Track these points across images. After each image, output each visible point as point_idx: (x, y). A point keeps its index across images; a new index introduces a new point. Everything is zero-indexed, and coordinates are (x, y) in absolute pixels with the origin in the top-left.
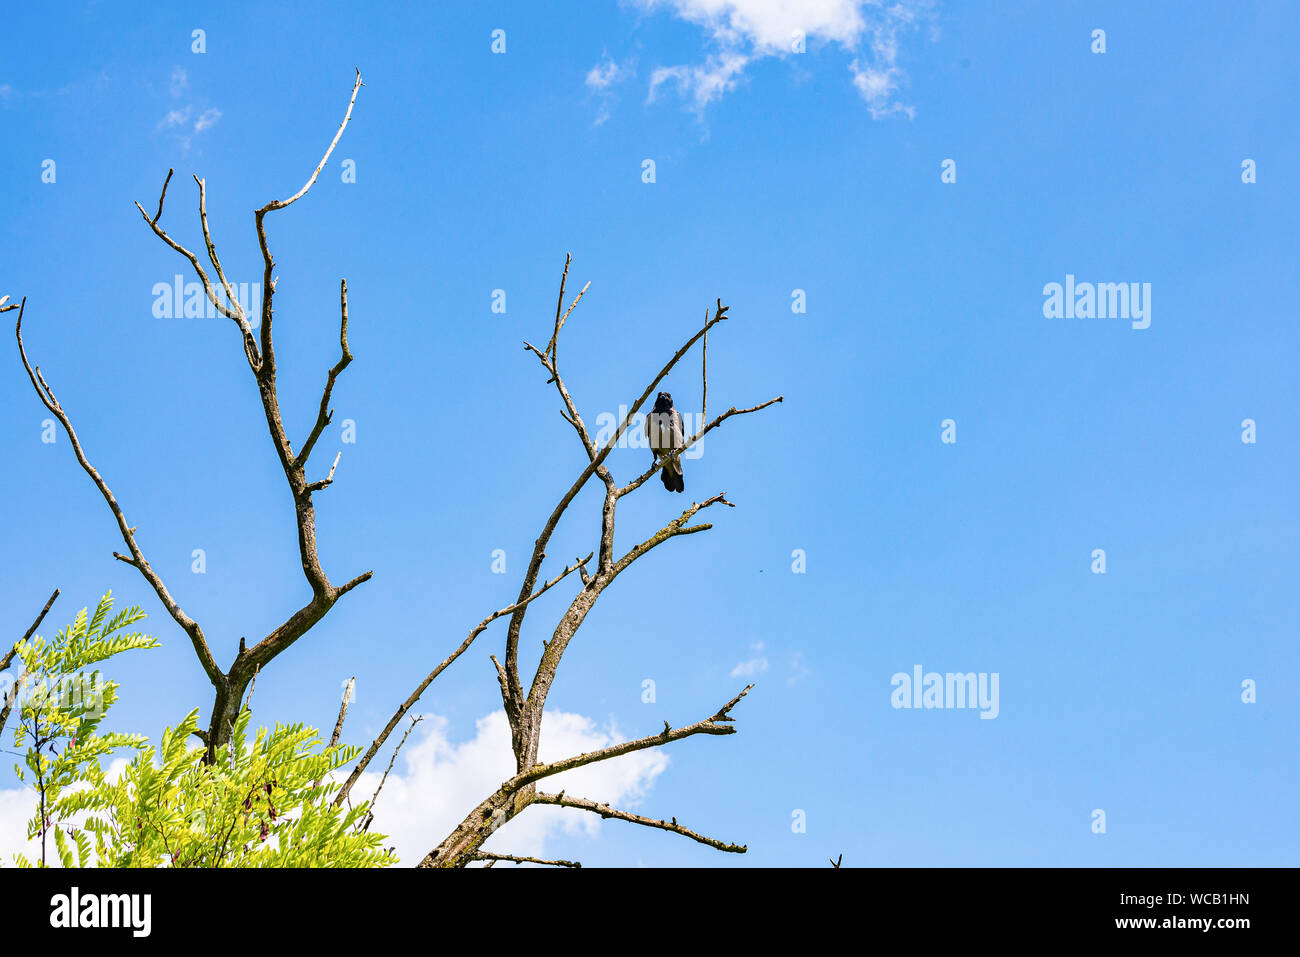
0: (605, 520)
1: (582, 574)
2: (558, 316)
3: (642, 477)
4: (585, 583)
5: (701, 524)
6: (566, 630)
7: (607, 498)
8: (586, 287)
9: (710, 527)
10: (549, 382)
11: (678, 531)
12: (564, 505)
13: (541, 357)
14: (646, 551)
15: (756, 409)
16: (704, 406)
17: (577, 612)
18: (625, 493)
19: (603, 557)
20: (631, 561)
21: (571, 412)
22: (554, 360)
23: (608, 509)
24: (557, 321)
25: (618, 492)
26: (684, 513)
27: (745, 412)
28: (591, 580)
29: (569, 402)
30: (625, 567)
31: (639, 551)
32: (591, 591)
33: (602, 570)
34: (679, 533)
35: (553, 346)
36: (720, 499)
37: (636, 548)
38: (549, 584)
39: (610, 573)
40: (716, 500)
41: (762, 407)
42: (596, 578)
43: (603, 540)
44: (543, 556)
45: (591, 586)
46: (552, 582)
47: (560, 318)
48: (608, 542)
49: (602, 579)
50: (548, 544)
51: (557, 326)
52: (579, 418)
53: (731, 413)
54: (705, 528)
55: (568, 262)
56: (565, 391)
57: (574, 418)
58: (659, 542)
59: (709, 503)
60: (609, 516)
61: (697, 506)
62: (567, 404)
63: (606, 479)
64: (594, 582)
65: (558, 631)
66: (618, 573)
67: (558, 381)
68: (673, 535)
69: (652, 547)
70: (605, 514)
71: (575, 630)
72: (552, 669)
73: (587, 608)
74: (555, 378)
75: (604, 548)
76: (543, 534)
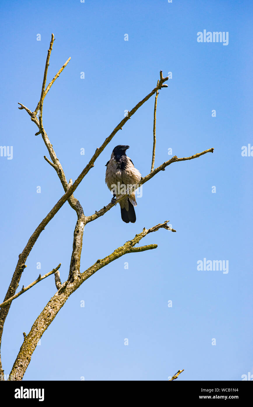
0: (75, 240)
1: (56, 281)
2: (44, 83)
3: (105, 208)
4: (58, 288)
5: (149, 244)
6: (41, 324)
7: (77, 223)
8: (67, 62)
9: (156, 247)
10: (37, 134)
11: (131, 249)
12: (41, 228)
13: (31, 115)
14: (106, 264)
15: (193, 157)
16: (153, 155)
17: (50, 310)
18: (91, 220)
19: (73, 268)
20: (94, 272)
21: (52, 158)
22: (40, 118)
23: (78, 232)
24: (43, 87)
25: (86, 219)
26: (136, 236)
27: (184, 159)
28: (62, 286)
29: (51, 150)
30: (89, 276)
31: (100, 264)
32: (62, 295)
33: (71, 278)
34: (132, 251)
35: (40, 107)
36: (165, 226)
37: (98, 262)
38: (25, 288)
39: (77, 280)
40: (161, 226)
41: (198, 156)
42: (66, 284)
43: (73, 255)
44: (24, 267)
45: (62, 291)
46: (28, 287)
47: (46, 85)
48: (77, 257)
49: (71, 285)
50: (28, 258)
51: (43, 92)
52: (58, 162)
53: (174, 160)
54: (151, 248)
55: (52, 41)
56: (48, 142)
57: (54, 162)
58: (116, 257)
59: (156, 229)
60: (78, 237)
61: (147, 231)
62: (50, 151)
63: (77, 208)
64: (65, 287)
65: (35, 326)
66: (83, 280)
67: (43, 133)
68: (127, 252)
69: (110, 261)
70: (75, 235)
71: (48, 325)
72: (28, 356)
73: (58, 308)
74: (41, 132)
75: (74, 261)
76: (25, 250)
